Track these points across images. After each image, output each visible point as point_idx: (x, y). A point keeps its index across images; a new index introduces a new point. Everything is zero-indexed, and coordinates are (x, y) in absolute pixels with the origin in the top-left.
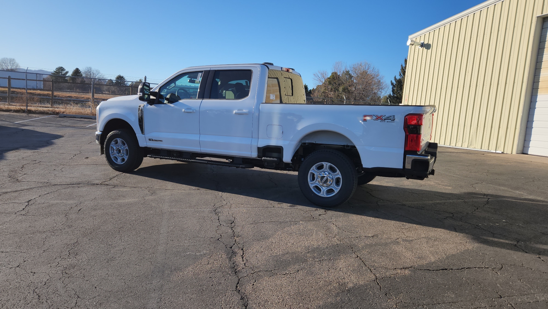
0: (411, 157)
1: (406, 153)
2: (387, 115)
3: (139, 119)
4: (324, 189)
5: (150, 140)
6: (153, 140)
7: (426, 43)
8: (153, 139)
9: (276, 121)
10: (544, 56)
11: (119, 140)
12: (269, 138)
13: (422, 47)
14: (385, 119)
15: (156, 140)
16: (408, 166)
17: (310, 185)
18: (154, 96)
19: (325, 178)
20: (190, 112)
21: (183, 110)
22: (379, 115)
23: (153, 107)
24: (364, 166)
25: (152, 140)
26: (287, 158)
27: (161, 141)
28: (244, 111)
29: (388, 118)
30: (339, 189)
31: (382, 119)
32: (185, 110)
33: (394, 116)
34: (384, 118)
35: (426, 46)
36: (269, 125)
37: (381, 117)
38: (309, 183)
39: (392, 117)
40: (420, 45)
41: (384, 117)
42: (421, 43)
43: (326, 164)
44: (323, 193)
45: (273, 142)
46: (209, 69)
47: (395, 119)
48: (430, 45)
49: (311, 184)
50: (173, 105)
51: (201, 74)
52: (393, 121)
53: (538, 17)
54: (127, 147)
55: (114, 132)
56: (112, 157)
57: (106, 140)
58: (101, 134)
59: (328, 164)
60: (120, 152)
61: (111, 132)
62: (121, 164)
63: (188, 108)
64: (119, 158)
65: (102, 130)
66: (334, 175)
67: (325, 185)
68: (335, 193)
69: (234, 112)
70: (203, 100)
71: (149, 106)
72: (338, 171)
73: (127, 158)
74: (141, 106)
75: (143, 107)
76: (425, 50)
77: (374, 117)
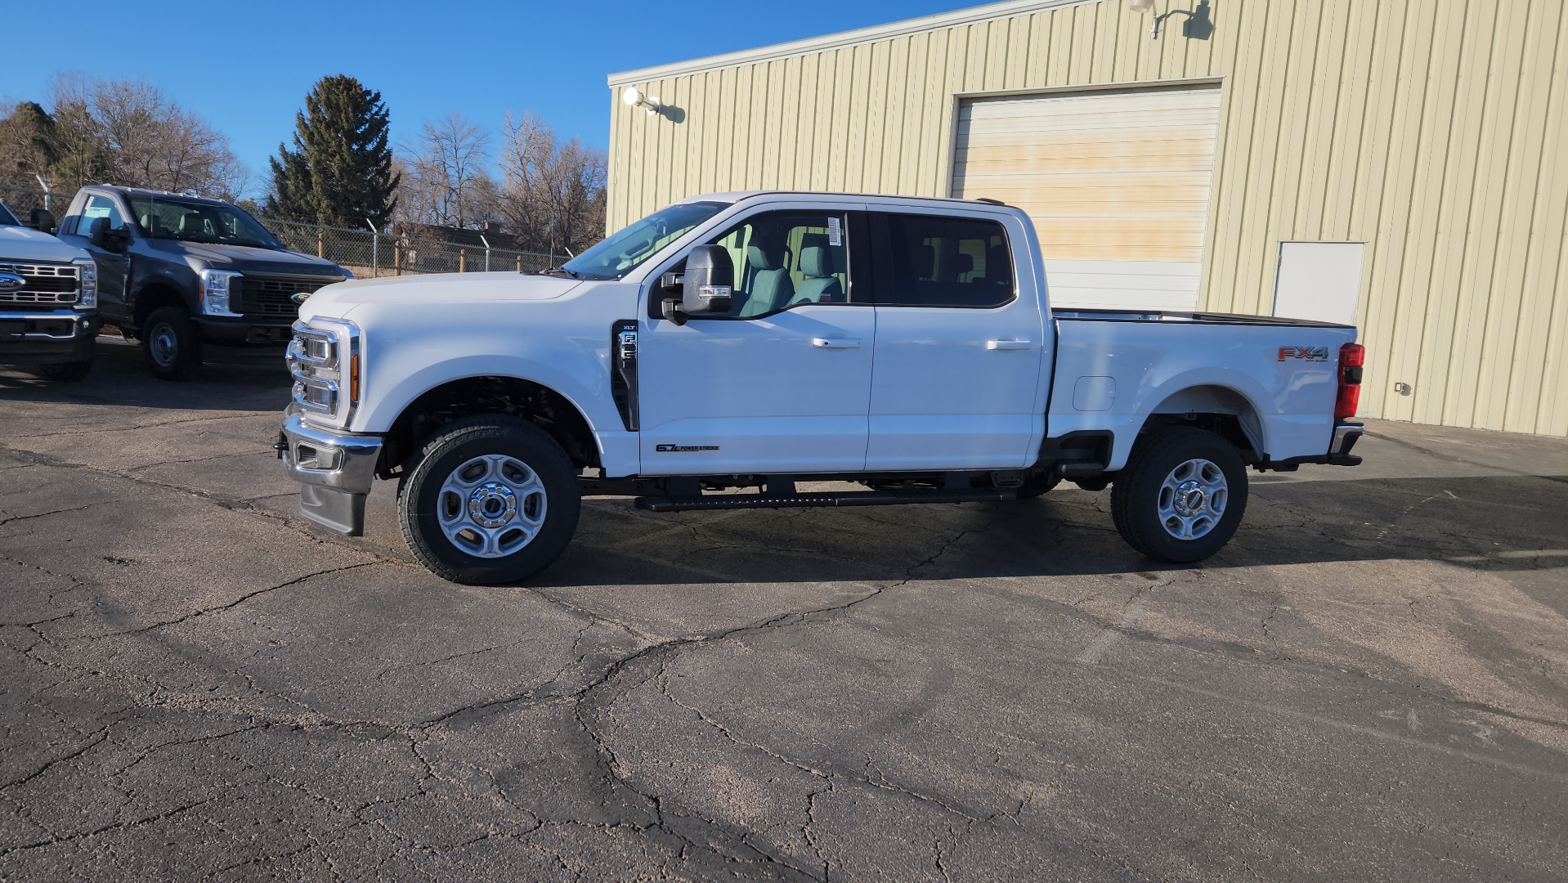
3: (614, 373)
4: (1187, 524)
5: (660, 448)
6: (674, 448)
7: (668, 103)
8: (678, 444)
9: (1100, 368)
10: (966, 178)
11: (495, 461)
12: (1078, 410)
13: (657, 112)
14: (1313, 356)
15: (689, 448)
16: (1336, 448)
17: (1161, 517)
19: (1198, 496)
23: (684, 329)
24: (1271, 460)
25: (669, 448)
26: (1119, 458)
27: (712, 448)
28: (1017, 341)
29: (1319, 353)
30: (1220, 517)
31: (1308, 356)
32: (827, 341)
33: (1327, 348)
34: (1311, 353)
36: (1084, 377)
37: (1308, 352)
38: (1158, 514)
39: (1323, 350)
40: (652, 107)
41: (1313, 351)
42: (654, 101)
43: (1198, 463)
44: (1186, 533)
45: (1089, 423)
46: (862, 208)
47: (1329, 356)
48: (682, 111)
49: (1161, 514)
50: (773, 325)
51: (837, 220)
52: (1325, 360)
53: (955, 95)
54: (535, 483)
55: (474, 431)
56: (450, 534)
57: (414, 469)
58: (380, 445)
59: (1204, 462)
60: (496, 510)
61: (447, 436)
62: (501, 554)
63: (832, 333)
64: (492, 535)
65: (384, 426)
66: (1214, 487)
67: (1195, 512)
68: (1211, 526)
69: (991, 345)
70: (874, 306)
71: (666, 326)
72: (1220, 477)
73: (540, 527)
74: (626, 328)
75: (636, 330)
76: (667, 122)
77: (1297, 353)
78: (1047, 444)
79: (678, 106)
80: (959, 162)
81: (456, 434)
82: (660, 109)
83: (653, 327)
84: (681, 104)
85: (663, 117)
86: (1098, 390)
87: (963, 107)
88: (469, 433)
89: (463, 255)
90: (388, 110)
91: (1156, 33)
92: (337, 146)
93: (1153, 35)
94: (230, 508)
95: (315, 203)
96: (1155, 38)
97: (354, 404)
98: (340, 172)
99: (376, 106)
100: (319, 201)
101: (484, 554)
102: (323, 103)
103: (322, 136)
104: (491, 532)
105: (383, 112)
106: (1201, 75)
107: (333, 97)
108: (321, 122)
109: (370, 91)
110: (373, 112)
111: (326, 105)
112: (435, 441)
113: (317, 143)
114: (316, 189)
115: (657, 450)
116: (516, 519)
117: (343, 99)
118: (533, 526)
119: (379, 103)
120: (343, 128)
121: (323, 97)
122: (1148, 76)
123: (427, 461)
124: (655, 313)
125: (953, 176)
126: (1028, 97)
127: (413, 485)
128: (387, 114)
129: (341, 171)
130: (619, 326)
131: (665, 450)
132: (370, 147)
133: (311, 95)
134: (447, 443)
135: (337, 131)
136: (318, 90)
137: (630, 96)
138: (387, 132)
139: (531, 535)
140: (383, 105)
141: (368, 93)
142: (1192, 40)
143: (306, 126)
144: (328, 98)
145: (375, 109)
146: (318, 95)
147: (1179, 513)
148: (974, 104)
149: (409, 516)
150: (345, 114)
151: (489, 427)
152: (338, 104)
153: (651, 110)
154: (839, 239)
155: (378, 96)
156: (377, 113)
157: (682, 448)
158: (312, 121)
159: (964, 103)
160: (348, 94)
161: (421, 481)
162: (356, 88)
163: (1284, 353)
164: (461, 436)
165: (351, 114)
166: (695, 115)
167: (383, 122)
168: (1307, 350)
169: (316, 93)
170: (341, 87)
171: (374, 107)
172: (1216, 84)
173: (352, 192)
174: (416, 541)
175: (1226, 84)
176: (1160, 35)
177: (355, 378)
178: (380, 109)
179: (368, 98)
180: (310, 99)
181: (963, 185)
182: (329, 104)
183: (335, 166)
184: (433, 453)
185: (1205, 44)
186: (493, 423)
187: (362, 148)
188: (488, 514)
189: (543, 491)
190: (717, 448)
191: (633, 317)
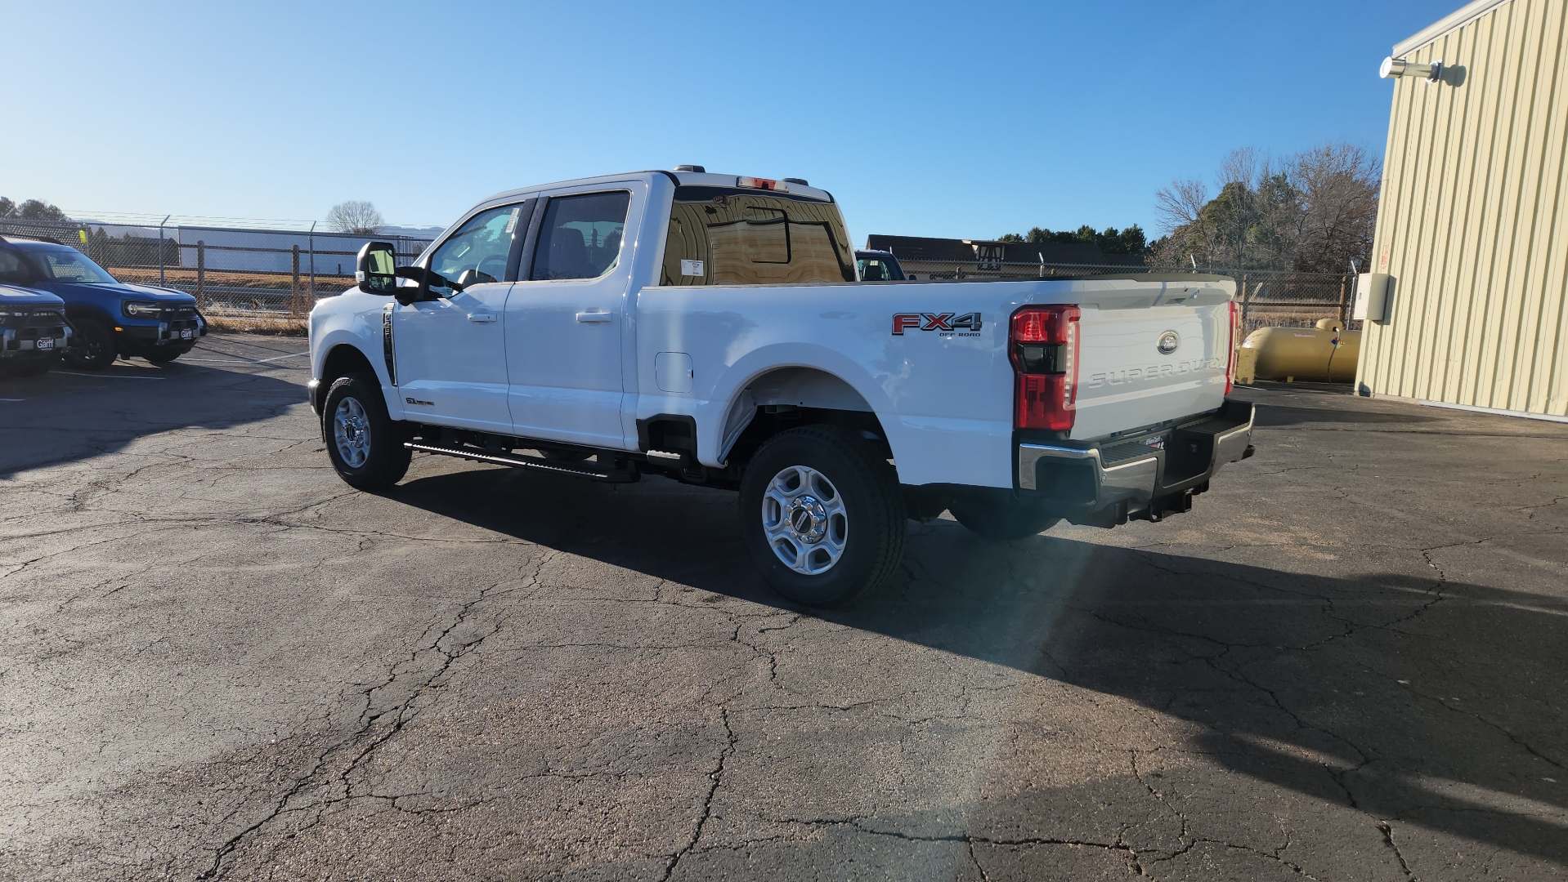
0: (1032, 451)
1: (1019, 437)
2: (960, 313)
3: (385, 343)
4: (804, 551)
5: (410, 401)
6: (414, 402)
7: (1448, 64)
8: (416, 399)
9: (675, 343)
11: (351, 401)
12: (662, 390)
13: (1435, 81)
14: (953, 327)
16: (1028, 481)
17: (769, 536)
18: (415, 279)
19: (803, 516)
20: (486, 319)
21: (469, 316)
22: (937, 313)
24: (902, 482)
25: (412, 400)
27: (431, 404)
28: (600, 313)
29: (962, 323)
30: (842, 551)
31: (944, 327)
32: (473, 316)
33: (978, 316)
34: (949, 322)
35: (1451, 75)
36: (660, 355)
37: (942, 321)
38: (766, 530)
39: (973, 317)
40: (1429, 74)
41: (950, 320)
42: (1433, 66)
43: (807, 472)
46: (536, 196)
47: (980, 326)
48: (1463, 69)
49: (773, 532)
51: (518, 209)
52: (975, 332)
54: (366, 420)
56: (340, 449)
59: (810, 471)
62: (358, 466)
64: (354, 453)
66: (829, 507)
67: (804, 537)
69: (579, 317)
72: (835, 494)
74: (388, 309)
75: (392, 311)
76: (1447, 89)
77: (924, 322)
79: (1460, 64)
82: (1437, 73)
83: (399, 308)
84: (1465, 62)
85: (1444, 82)
86: (676, 368)
101: (352, 465)
104: (353, 450)
115: (407, 403)
118: (367, 449)
139: (365, 456)
157: (417, 401)
163: (900, 324)
166: (1477, 70)
168: (942, 317)
189: (368, 426)
190: (434, 404)
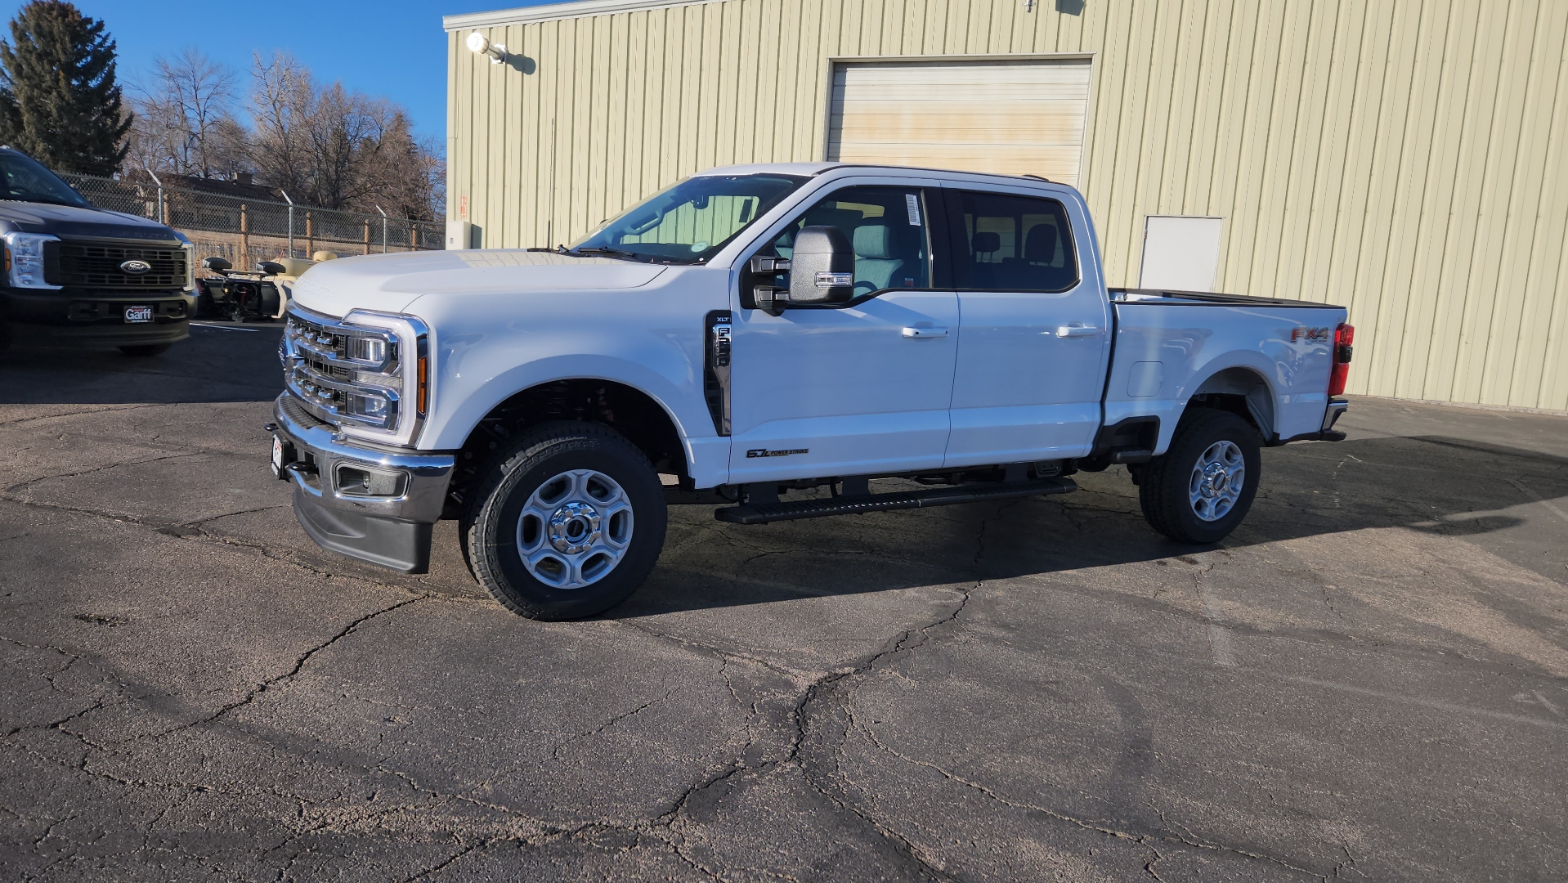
3: (707, 372)
4: (1211, 506)
5: (751, 454)
6: (765, 453)
7: (515, 51)
8: (769, 449)
9: (1152, 353)
10: (842, 144)
11: (579, 477)
12: (1131, 395)
13: (503, 61)
14: (1317, 336)
15: (779, 452)
19: (1221, 477)
21: (907, 331)
25: (759, 453)
26: (1162, 445)
27: (803, 452)
28: (1085, 327)
29: (1320, 334)
30: (1238, 496)
31: (1313, 336)
32: (917, 330)
33: (1326, 330)
34: (1316, 333)
35: (524, 65)
38: (1188, 497)
40: (497, 55)
42: (496, 49)
43: (1222, 445)
44: (1209, 514)
45: (1140, 409)
46: (936, 184)
48: (532, 61)
50: (865, 314)
51: (915, 197)
52: (1324, 339)
53: (830, 59)
54: (620, 500)
55: (559, 444)
56: (530, 565)
57: (491, 491)
58: (452, 465)
59: (1228, 443)
60: (578, 534)
61: (528, 451)
62: (585, 583)
63: (921, 323)
64: (573, 562)
65: (456, 443)
66: (1234, 467)
67: (1219, 493)
68: (1229, 506)
69: (1063, 331)
70: (956, 291)
71: (758, 316)
72: (1239, 457)
73: (626, 549)
74: (719, 319)
75: (729, 322)
76: (514, 74)
77: (1305, 333)
78: (1103, 432)
79: (527, 55)
80: (834, 129)
81: (538, 448)
82: (505, 58)
83: (747, 318)
84: (531, 53)
85: (510, 67)
86: (1149, 375)
87: (838, 72)
88: (554, 446)
89: (245, 212)
90: (114, 42)
91: (1030, 6)
92: (52, 81)
93: (1027, 8)
94: (179, 537)
95: (28, 146)
96: (1029, 11)
97: (421, 417)
98: (58, 112)
99: (99, 36)
100: (33, 143)
101: (566, 585)
102: (32, 31)
103: (33, 69)
104: (572, 558)
105: (108, 44)
106: (1073, 51)
107: (44, 24)
108: (30, 52)
109: (91, 19)
110: (95, 43)
111: (36, 32)
112: (515, 457)
113: (27, 77)
114: (30, 130)
115: (748, 456)
116: (598, 540)
117: (58, 27)
118: (618, 549)
119: (103, 34)
120: (59, 60)
121: (32, 23)
122: (1022, 49)
123: (507, 481)
124: (747, 303)
125: (829, 143)
126: (882, 65)
127: (491, 510)
128: (113, 46)
129: (60, 109)
130: (712, 318)
131: (756, 455)
132: (93, 84)
133: (17, 20)
134: (529, 458)
135: (52, 63)
136: (24, 14)
137: (474, 42)
138: (114, 67)
139: (616, 558)
140: (108, 36)
141: (89, 21)
142: (1064, 15)
143: (12, 57)
144: (38, 25)
145: (98, 40)
146: (25, 21)
147: (1204, 496)
148: (848, 69)
149: (486, 547)
150: (61, 43)
151: (574, 438)
152: (51, 33)
153: (496, 59)
154: (918, 218)
155: (100, 25)
156: (101, 45)
157: (773, 452)
158: (19, 50)
159: (838, 67)
160: (63, 21)
161: (501, 505)
162: (73, 14)
163: (1295, 334)
164: (544, 450)
165: (69, 45)
166: (547, 65)
167: (108, 54)
168: (1312, 332)
169: (22, 18)
170: (55, 13)
171: (96, 37)
172: (1088, 60)
173: (74, 134)
174: (493, 575)
175: (1096, 60)
176: (1034, 8)
177: (423, 386)
178: (105, 39)
179: (89, 27)
180: (15, 25)
181: (839, 152)
182: (40, 33)
183: (51, 104)
184: (514, 471)
185: (1077, 19)
186: (578, 433)
187: (84, 84)
188: (570, 538)
189: (629, 508)
190: (806, 451)
191: (725, 308)
